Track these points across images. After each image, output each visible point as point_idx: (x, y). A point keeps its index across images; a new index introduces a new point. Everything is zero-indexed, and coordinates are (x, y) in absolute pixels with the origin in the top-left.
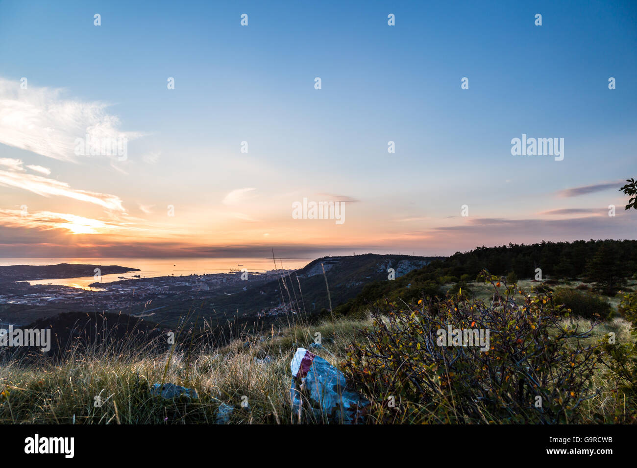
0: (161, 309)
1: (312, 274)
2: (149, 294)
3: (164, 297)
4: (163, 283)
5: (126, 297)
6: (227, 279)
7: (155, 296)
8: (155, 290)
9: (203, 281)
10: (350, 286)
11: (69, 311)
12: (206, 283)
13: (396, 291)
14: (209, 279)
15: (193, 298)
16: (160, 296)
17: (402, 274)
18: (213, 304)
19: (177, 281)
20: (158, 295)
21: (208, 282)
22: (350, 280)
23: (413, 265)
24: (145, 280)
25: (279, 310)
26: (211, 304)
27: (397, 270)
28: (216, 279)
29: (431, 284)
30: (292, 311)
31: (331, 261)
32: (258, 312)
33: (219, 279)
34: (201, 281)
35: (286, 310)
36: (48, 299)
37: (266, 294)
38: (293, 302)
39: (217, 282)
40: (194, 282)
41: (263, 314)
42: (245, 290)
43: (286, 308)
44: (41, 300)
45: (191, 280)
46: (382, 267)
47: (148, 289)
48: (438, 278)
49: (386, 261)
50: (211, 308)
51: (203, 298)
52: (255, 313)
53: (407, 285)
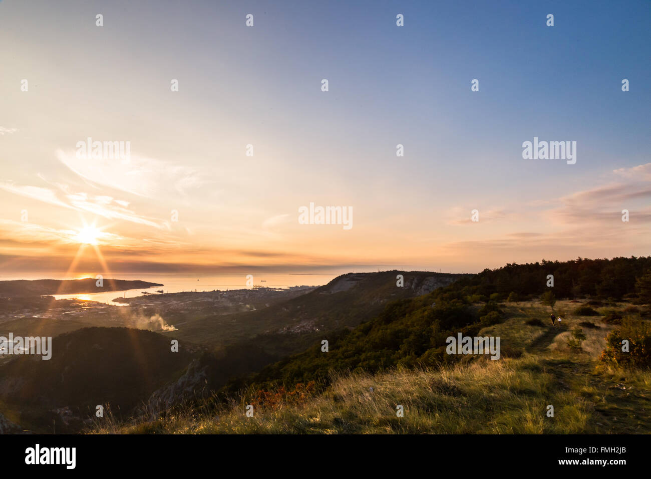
0: (183, 325)
1: (335, 291)
2: (172, 309)
3: (186, 312)
6: (250, 295)
7: (179, 311)
8: (178, 305)
9: (226, 297)
10: (374, 304)
11: (91, 326)
13: (419, 310)
15: (215, 314)
16: (182, 312)
17: (428, 291)
18: (235, 321)
19: (200, 297)
21: (231, 298)
22: (374, 297)
23: (439, 282)
24: (168, 295)
25: (301, 327)
26: (233, 321)
27: (423, 287)
28: (239, 295)
29: (457, 304)
30: (314, 329)
31: (355, 278)
32: (280, 330)
33: (242, 295)
34: (224, 297)
35: (309, 328)
36: (72, 313)
37: (288, 310)
38: (315, 319)
39: (239, 298)
40: (217, 298)
41: (286, 331)
42: (268, 306)
43: (309, 325)
44: (66, 314)
45: (213, 295)
46: (408, 284)
47: (171, 304)
48: (465, 297)
49: (411, 278)
50: (233, 324)
51: (225, 314)
52: (278, 330)
53: (432, 303)
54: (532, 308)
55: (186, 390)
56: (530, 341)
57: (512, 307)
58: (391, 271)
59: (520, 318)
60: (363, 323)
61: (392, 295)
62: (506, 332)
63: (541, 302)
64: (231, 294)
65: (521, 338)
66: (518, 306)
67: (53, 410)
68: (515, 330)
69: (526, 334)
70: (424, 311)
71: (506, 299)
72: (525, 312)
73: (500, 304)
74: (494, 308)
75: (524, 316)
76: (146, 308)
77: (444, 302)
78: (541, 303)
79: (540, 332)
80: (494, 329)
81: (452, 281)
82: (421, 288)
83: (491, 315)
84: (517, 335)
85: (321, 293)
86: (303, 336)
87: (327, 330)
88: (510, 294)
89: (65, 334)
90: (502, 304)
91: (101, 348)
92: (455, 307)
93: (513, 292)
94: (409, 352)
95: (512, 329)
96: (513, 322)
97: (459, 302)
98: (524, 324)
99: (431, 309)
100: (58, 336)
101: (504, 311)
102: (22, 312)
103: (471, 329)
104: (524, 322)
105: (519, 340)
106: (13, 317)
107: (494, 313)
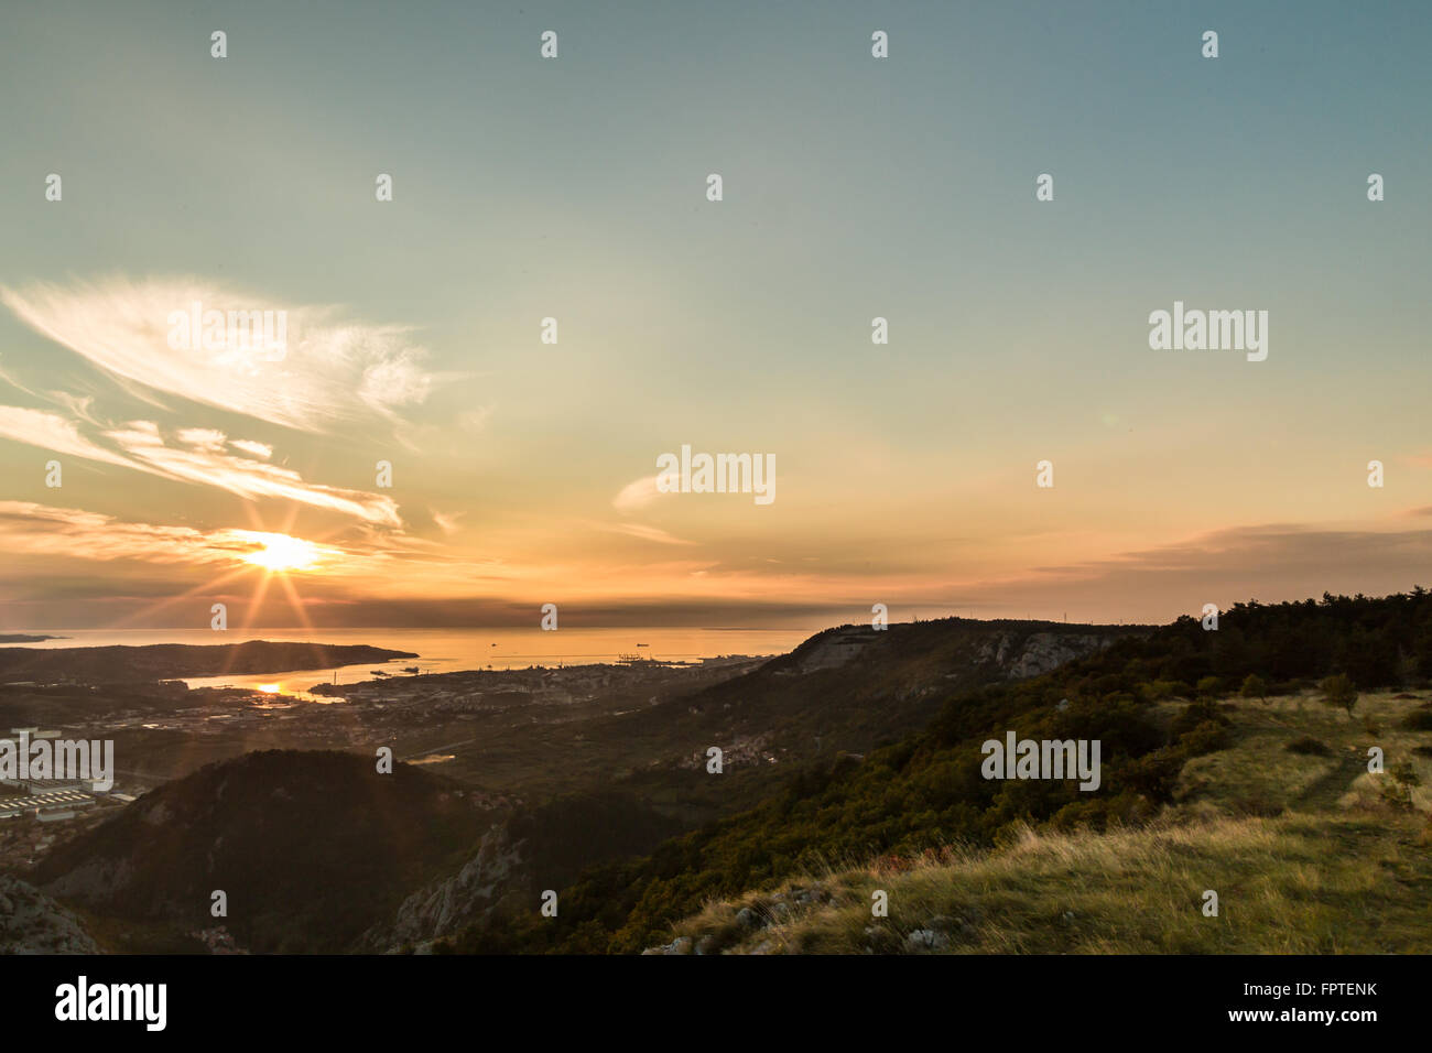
0: (465, 746)
1: (811, 667)
2: (438, 710)
3: (471, 717)
4: (471, 685)
5: (389, 718)
6: (613, 678)
7: (452, 715)
8: (451, 701)
9: (557, 683)
10: (908, 698)
11: (268, 748)
12: (565, 686)
13: (1025, 716)
14: (570, 678)
15: (535, 721)
16: (462, 716)
17: (1038, 669)
18: (582, 736)
19: (500, 682)
20: (456, 713)
21: (569, 684)
22: (905, 682)
23: (1064, 645)
24: (428, 678)
25: (735, 752)
26: (577, 737)
27: (1024, 657)
28: (587, 676)
29: (1122, 703)
30: (765, 757)
31: (858, 637)
32: (686, 758)
33: (594, 677)
34: (552, 682)
35: (753, 754)
36: (226, 719)
37: (702, 714)
38: (767, 734)
39: (588, 685)
41: (698, 761)
42: (655, 703)
43: (752, 750)
44: (211, 721)
45: (530, 679)
46: (986, 650)
47: (435, 699)
48: (1136, 685)
49: (994, 636)
50: (577, 745)
51: (558, 721)
52: (680, 760)
53: (1057, 701)
54: (1300, 713)
55: (478, 893)
56: (1297, 787)
57: (1253, 710)
58: (943, 620)
59: (1273, 738)
60: (886, 743)
61: (949, 677)
62: (1243, 769)
63: (1324, 697)
64: (570, 676)
65: (1278, 781)
66: (1267, 708)
67: (194, 934)
68: (1263, 764)
69: (1288, 773)
70: (1038, 718)
71: (1237, 690)
72: (1285, 722)
73: (1222, 702)
74: (1208, 713)
75: (1282, 732)
76: (381, 706)
77: (1089, 698)
78: (1322, 701)
79: (1317, 770)
80: (1215, 760)
81: (1094, 642)
82: (1019, 660)
83: (1203, 730)
84: (1267, 775)
85: (778, 673)
86: (740, 773)
87: (795, 759)
88: (1248, 679)
89: (213, 764)
90: (1230, 701)
91: (290, 798)
92: (1116, 711)
93: (1252, 676)
94: (1017, 811)
95: (1256, 761)
96: (1258, 747)
97: (1125, 699)
98: (1284, 750)
99: (1060, 714)
100: (198, 769)
101: (1235, 720)
102: (120, 717)
103: (1165, 761)
104: (1283, 746)
105: (1271, 787)
106: (101, 726)
107: (1211, 726)
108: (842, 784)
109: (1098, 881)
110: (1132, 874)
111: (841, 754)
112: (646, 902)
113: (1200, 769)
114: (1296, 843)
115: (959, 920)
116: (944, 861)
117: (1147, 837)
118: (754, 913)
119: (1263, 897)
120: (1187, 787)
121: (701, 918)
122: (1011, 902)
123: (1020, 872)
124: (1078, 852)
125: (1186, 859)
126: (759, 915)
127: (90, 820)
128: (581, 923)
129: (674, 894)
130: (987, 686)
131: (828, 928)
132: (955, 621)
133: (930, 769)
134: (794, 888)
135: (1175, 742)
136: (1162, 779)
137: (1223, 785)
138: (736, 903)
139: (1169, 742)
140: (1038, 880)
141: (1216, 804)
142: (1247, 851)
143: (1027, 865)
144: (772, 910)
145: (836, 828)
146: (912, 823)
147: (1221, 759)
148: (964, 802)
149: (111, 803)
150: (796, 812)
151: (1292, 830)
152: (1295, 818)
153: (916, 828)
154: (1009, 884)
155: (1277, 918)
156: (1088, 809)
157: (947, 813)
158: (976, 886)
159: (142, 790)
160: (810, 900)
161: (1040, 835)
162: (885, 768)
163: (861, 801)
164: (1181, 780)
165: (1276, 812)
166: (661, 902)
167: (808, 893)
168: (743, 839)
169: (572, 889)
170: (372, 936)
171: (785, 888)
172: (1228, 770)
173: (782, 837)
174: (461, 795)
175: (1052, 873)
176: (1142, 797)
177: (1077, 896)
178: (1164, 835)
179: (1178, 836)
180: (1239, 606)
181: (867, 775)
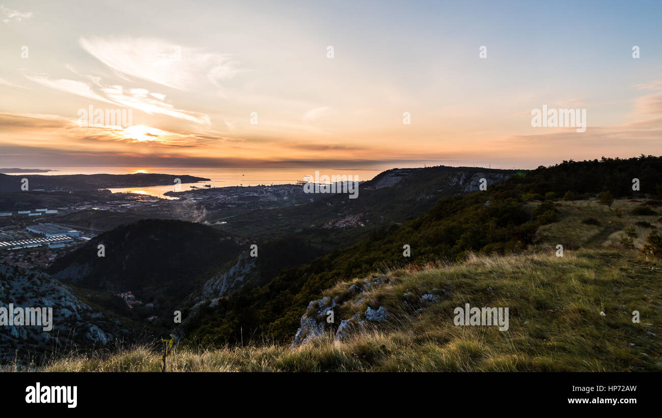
0: (231, 218)
1: (379, 186)
2: (219, 203)
3: (234, 206)
4: (233, 193)
6: (294, 190)
7: (225, 205)
8: (225, 199)
9: (270, 192)
10: (420, 200)
11: (147, 218)
12: (274, 194)
13: (471, 208)
15: (261, 208)
16: (230, 206)
18: (281, 215)
19: (246, 191)
20: (228, 204)
21: (275, 192)
22: (420, 193)
23: (489, 178)
24: (215, 190)
25: (346, 222)
26: (279, 215)
27: (471, 183)
28: (284, 189)
29: (513, 203)
30: (359, 224)
31: (400, 173)
32: (326, 224)
33: (287, 190)
34: (268, 192)
35: (354, 223)
36: (128, 206)
37: (333, 206)
38: (360, 214)
39: (284, 193)
40: (262, 193)
41: (331, 225)
42: (312, 201)
43: (354, 221)
44: (122, 207)
45: (259, 190)
46: (455, 180)
47: (218, 199)
48: (519, 195)
49: (459, 173)
50: (279, 218)
51: (271, 208)
52: (323, 225)
53: (485, 201)
54: (589, 207)
55: (237, 279)
56: (585, 238)
57: (569, 206)
58: (437, 167)
59: (576, 217)
60: (411, 218)
61: (439, 191)
62: (563, 230)
63: (599, 201)
64: (276, 189)
65: (577, 236)
66: (574, 205)
67: (118, 295)
68: (571, 229)
69: (582, 232)
70: (477, 209)
71: (562, 198)
72: (582, 211)
73: (555, 203)
74: (549, 207)
75: (580, 215)
77: (499, 200)
78: (598, 202)
79: (595, 231)
80: (551, 227)
81: (502, 177)
82: (470, 184)
83: (547, 214)
84: (573, 233)
85: (365, 189)
86: (349, 230)
87: (372, 225)
88: (567, 193)
89: (123, 225)
90: (558, 202)
91: (157, 239)
92: (510, 206)
93: (569, 191)
94: (466, 247)
95: (569, 227)
96: (570, 221)
97: (514, 201)
98: (581, 223)
99: (486, 207)
100: (117, 227)
101: (560, 210)
102: (83, 205)
103: (530, 227)
104: (580, 221)
105: (575, 238)
106: (75, 209)
107: (550, 213)
108: (392, 235)
109: (502, 275)
110: (517, 273)
111: (392, 223)
112: (309, 283)
113: (544, 230)
114: (585, 261)
115: (444, 290)
116: (437, 266)
117: (523, 258)
118: (357, 287)
119: (571, 282)
120: (539, 238)
121: (334, 289)
122: (466, 284)
123: (469, 271)
124: (493, 263)
125: (539, 267)
126: (359, 288)
127: (72, 248)
128: (281, 291)
129: (321, 280)
130: (455, 195)
131: (388, 293)
132: (442, 167)
133: (430, 229)
134: (374, 277)
135: (535, 219)
136: (529, 234)
137: (554, 237)
138: (349, 283)
139: (532, 219)
140: (477, 274)
141: (551, 245)
142: (565, 263)
143: (472, 269)
144: (365, 286)
145: (389, 254)
146: (422, 251)
147: (554, 226)
148: (444, 243)
149: (81, 241)
150: (373, 247)
151: (584, 256)
152: (584, 250)
153: (423, 254)
154: (464, 276)
155: (577, 291)
156: (497, 246)
157: (436, 248)
158: (451, 276)
159: (93, 235)
160: (380, 282)
161: (477, 256)
162: (410, 229)
163: (400, 242)
164: (536, 234)
165: (576, 248)
166: (315, 283)
167: (380, 279)
168: (350, 258)
169: (277, 278)
170: (193, 296)
171: (370, 277)
172: (557, 231)
173: (366, 257)
174: (230, 239)
175: (482, 271)
176: (519, 242)
177: (493, 281)
178: (530, 257)
179: (536, 257)
180: (565, 162)
181: (403, 231)
